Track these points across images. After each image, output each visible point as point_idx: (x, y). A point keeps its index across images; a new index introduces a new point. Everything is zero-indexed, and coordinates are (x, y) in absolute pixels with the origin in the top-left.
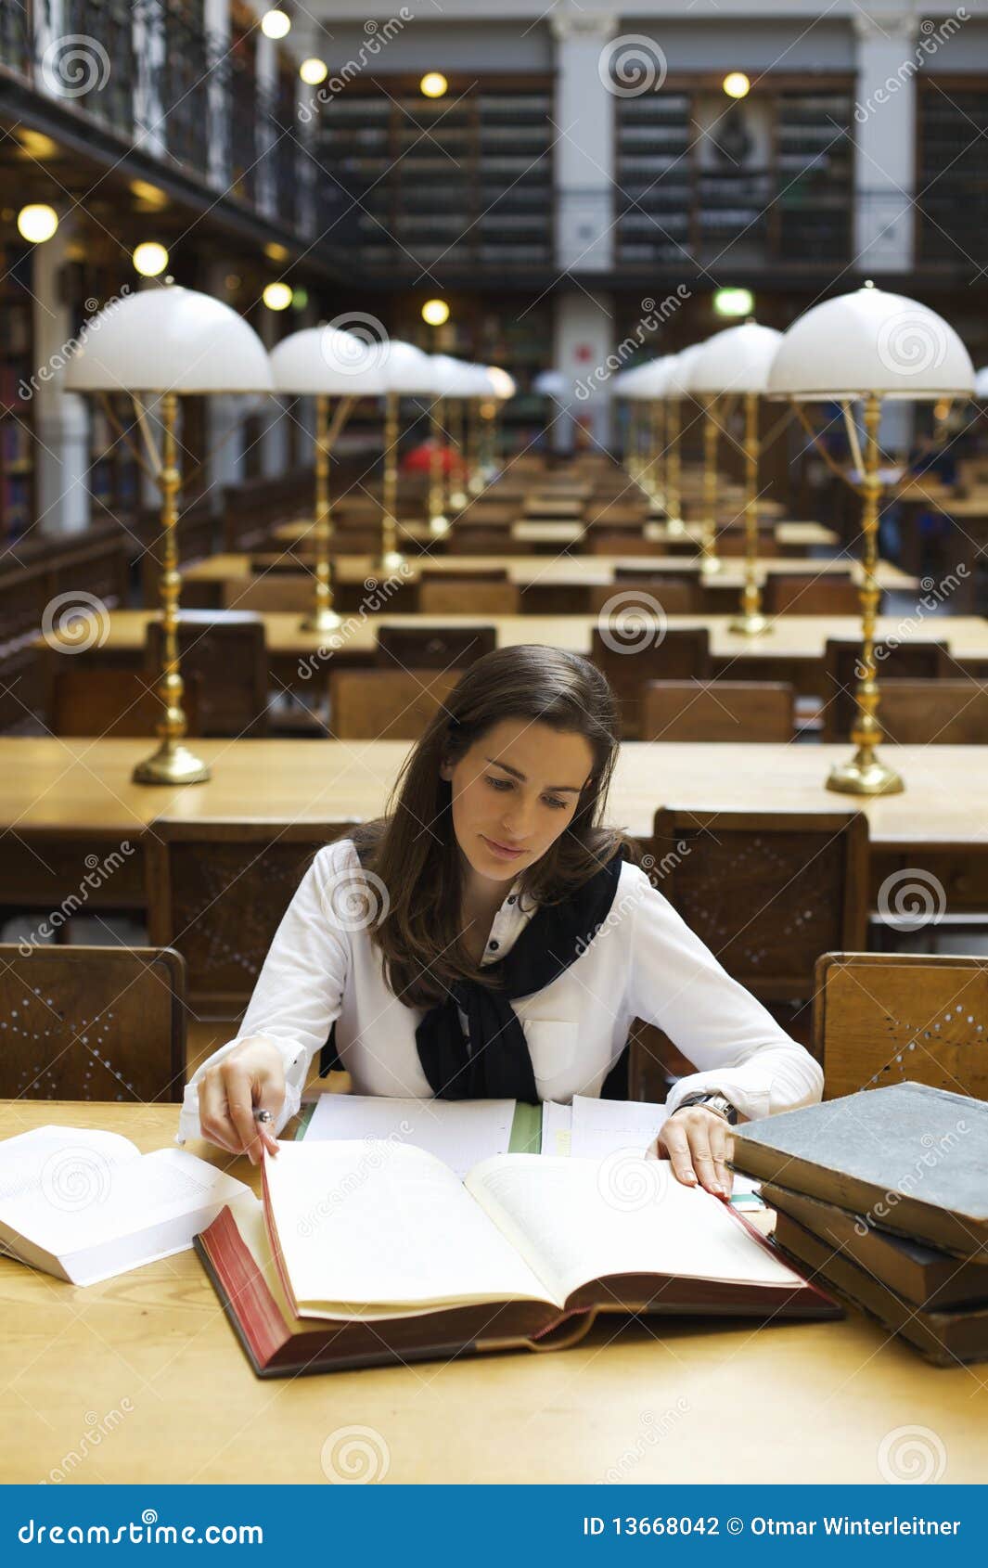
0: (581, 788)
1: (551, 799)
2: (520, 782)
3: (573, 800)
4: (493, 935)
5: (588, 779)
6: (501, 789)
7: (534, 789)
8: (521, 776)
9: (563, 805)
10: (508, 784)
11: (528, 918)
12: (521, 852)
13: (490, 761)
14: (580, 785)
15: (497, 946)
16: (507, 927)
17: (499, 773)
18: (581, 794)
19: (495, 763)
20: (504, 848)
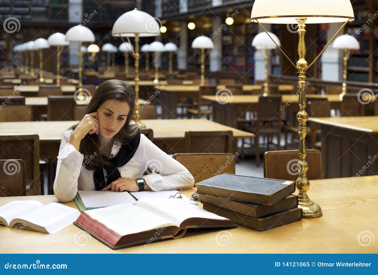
0: (127, 115)
1: (120, 118)
2: (112, 114)
3: (125, 118)
4: (112, 153)
5: (129, 113)
6: (109, 116)
7: (116, 116)
8: (113, 112)
9: (123, 119)
10: (109, 114)
11: (120, 148)
12: (113, 131)
13: (105, 109)
14: (127, 114)
15: (113, 155)
16: (115, 151)
17: (107, 112)
18: (127, 117)
19: (106, 109)
20: (110, 131)
